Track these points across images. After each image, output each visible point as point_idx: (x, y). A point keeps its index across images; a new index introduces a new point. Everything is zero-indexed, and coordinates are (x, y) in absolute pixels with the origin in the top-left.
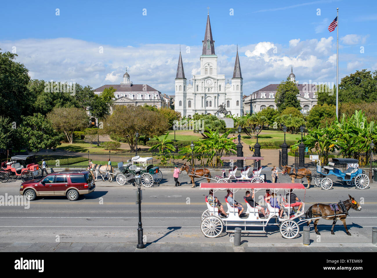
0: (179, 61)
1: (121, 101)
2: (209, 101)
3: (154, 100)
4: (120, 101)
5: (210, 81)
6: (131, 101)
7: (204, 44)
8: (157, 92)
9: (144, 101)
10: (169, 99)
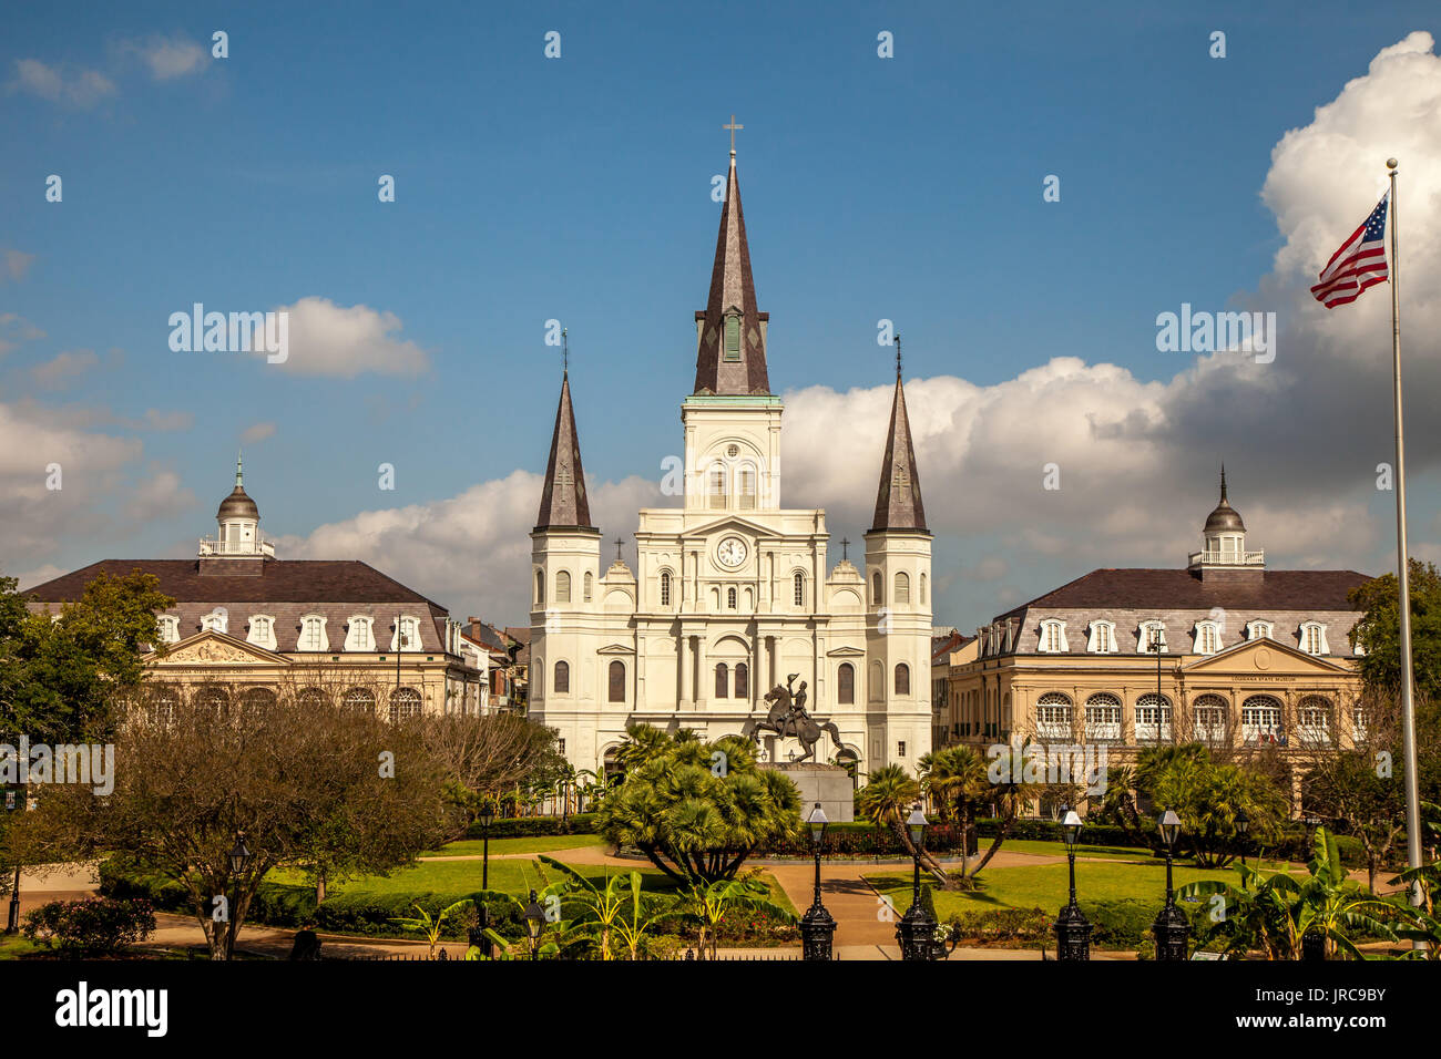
0: (557, 428)
1: (197, 662)
2: (732, 665)
3: (399, 653)
4: (188, 663)
5: (737, 547)
6: (260, 662)
7: (706, 332)
8: (425, 608)
9: (343, 659)
10: (497, 650)
